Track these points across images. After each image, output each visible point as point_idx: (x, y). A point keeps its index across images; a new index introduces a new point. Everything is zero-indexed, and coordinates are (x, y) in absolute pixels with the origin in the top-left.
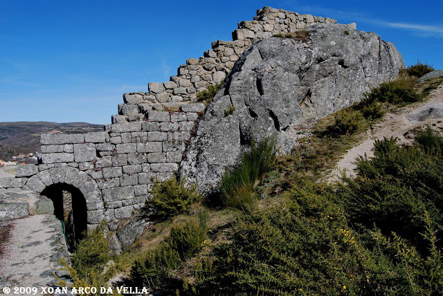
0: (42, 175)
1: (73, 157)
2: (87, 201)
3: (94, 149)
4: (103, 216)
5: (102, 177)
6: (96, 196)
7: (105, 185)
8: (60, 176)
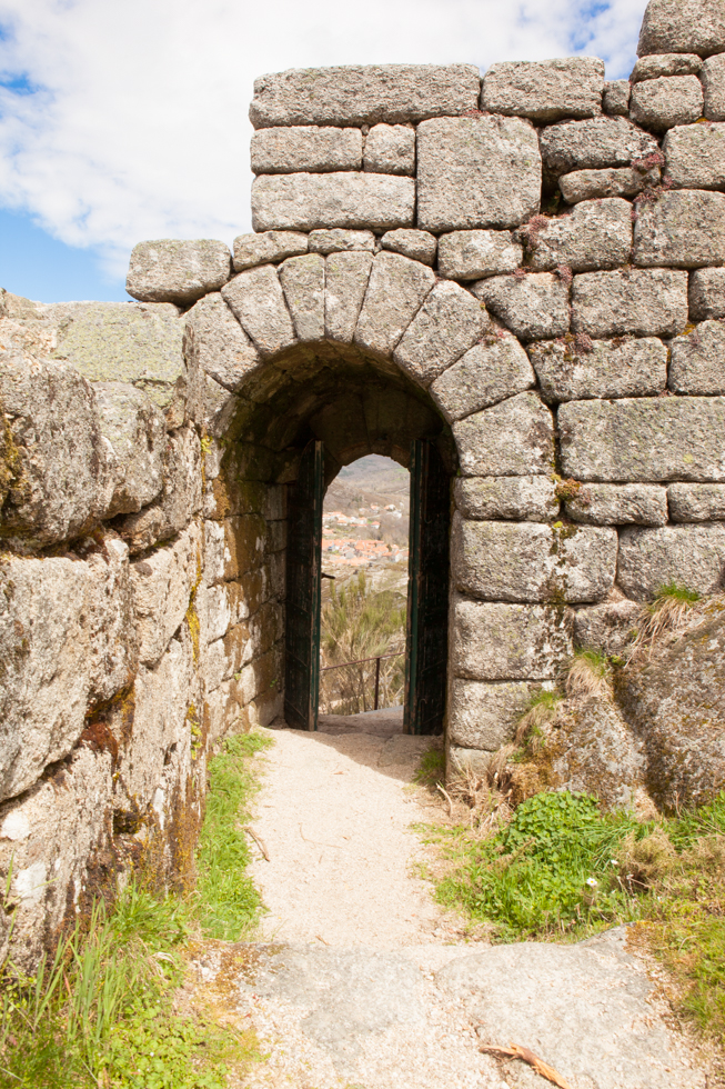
0: (243, 290)
1: (409, 198)
2: (468, 458)
3: (533, 154)
4: (551, 562)
5: (564, 322)
6: (519, 438)
7: (579, 372)
8: (332, 301)
